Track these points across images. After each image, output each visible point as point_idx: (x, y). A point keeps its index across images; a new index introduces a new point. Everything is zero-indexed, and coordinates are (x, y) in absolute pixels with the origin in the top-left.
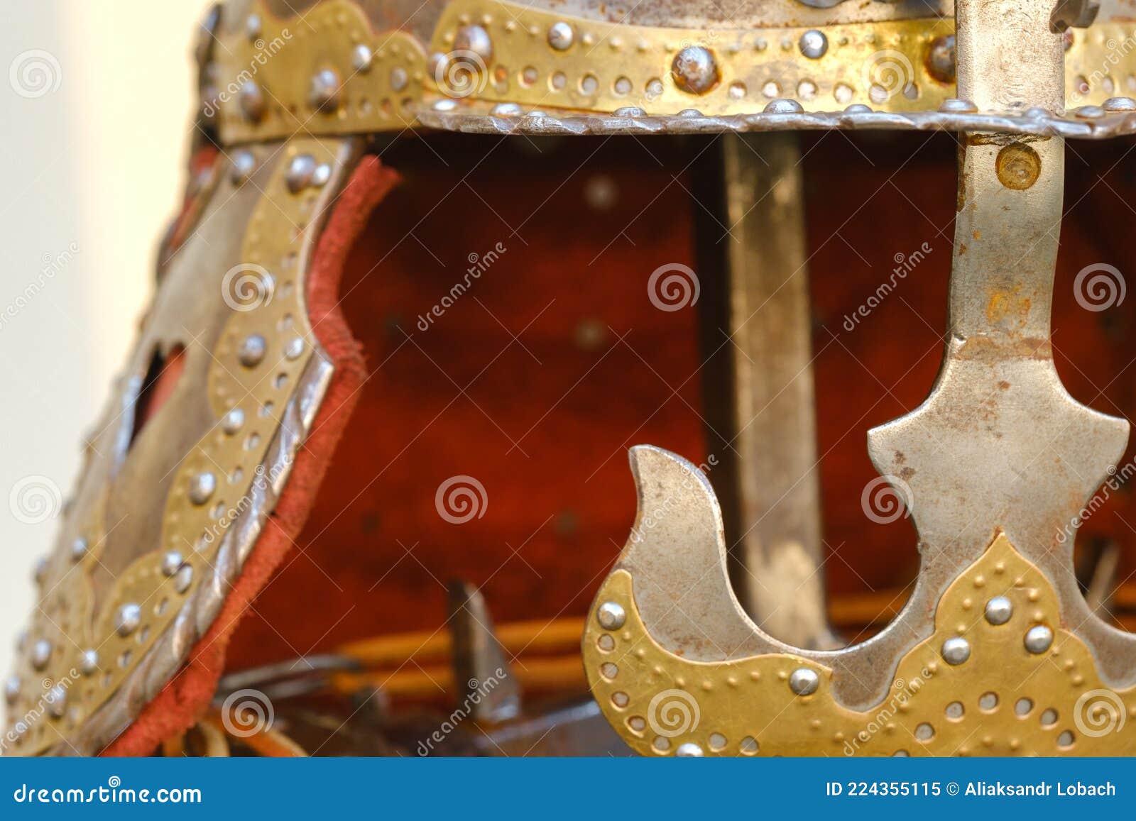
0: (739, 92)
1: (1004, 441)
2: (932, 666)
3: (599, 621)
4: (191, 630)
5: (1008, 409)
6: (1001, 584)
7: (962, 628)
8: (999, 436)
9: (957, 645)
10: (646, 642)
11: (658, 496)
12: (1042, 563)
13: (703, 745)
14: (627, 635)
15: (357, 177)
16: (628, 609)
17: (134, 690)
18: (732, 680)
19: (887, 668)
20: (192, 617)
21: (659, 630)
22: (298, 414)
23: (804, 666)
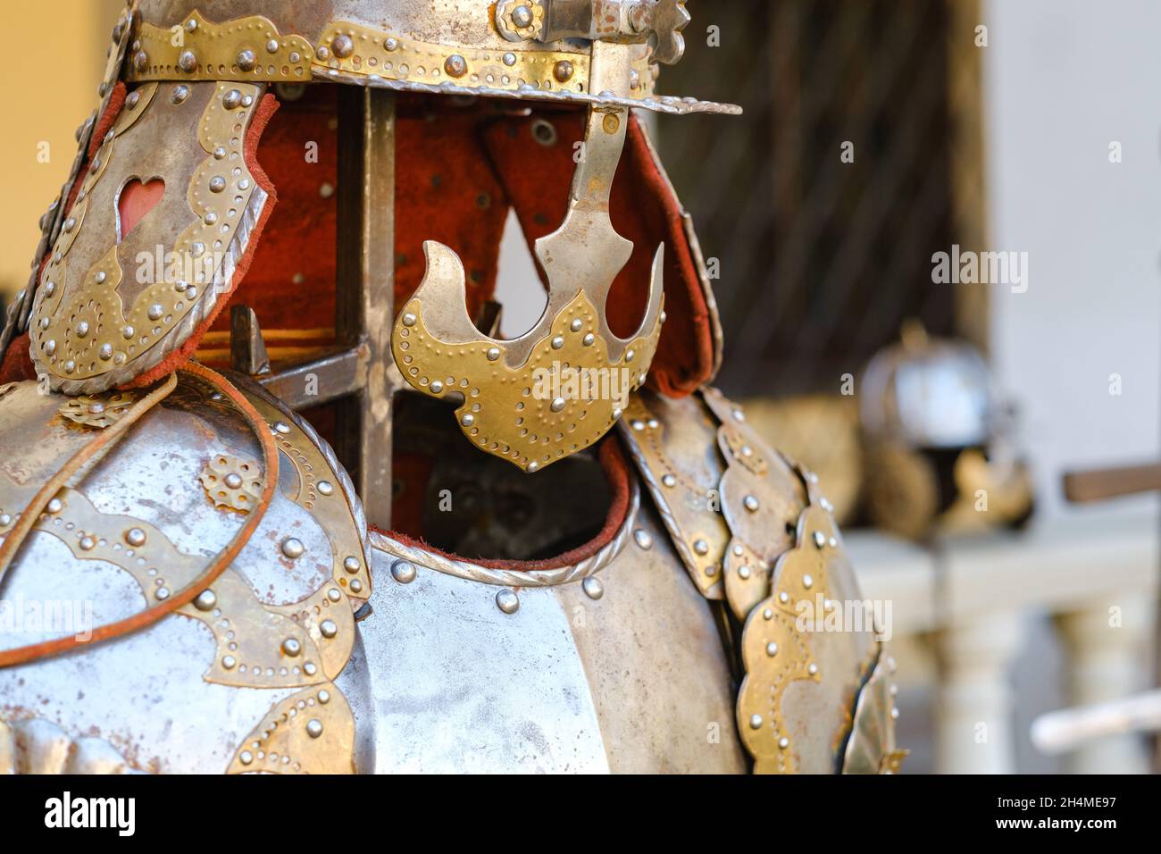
0: (476, 78)
1: (587, 248)
2: (547, 349)
3: (403, 322)
4: (200, 317)
5: (591, 234)
6: (579, 314)
7: (561, 332)
8: (586, 245)
9: (558, 340)
10: (425, 333)
11: (437, 264)
12: (594, 304)
13: (443, 382)
14: (416, 329)
15: (264, 102)
16: (418, 317)
17: (167, 345)
18: (462, 352)
19: (528, 349)
20: (201, 311)
21: (430, 328)
22: (252, 214)
23: (495, 347)
